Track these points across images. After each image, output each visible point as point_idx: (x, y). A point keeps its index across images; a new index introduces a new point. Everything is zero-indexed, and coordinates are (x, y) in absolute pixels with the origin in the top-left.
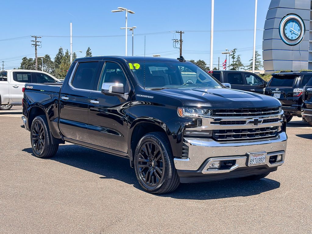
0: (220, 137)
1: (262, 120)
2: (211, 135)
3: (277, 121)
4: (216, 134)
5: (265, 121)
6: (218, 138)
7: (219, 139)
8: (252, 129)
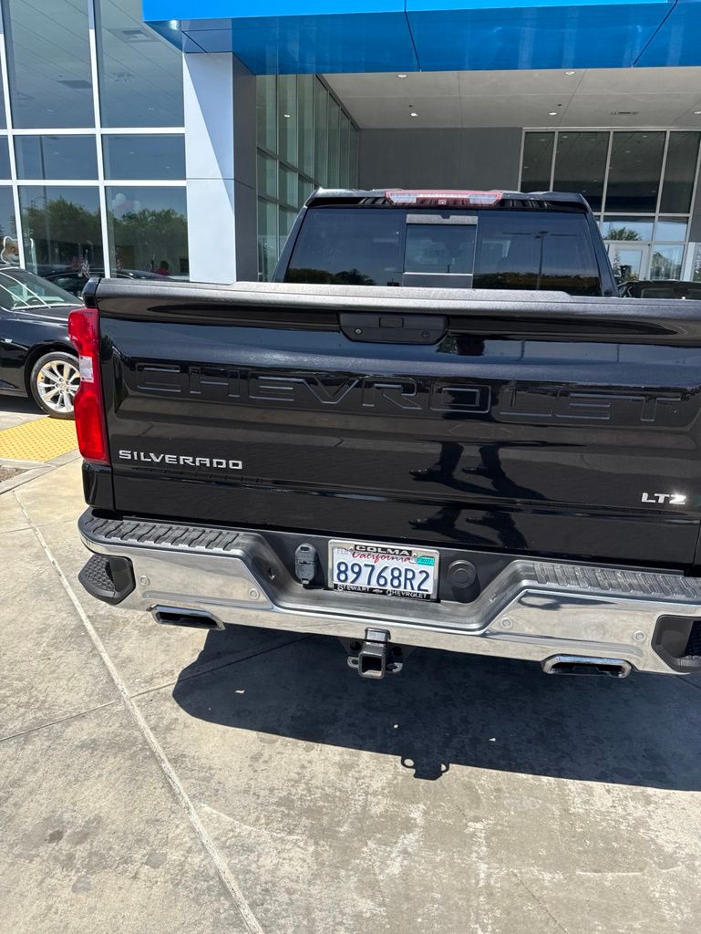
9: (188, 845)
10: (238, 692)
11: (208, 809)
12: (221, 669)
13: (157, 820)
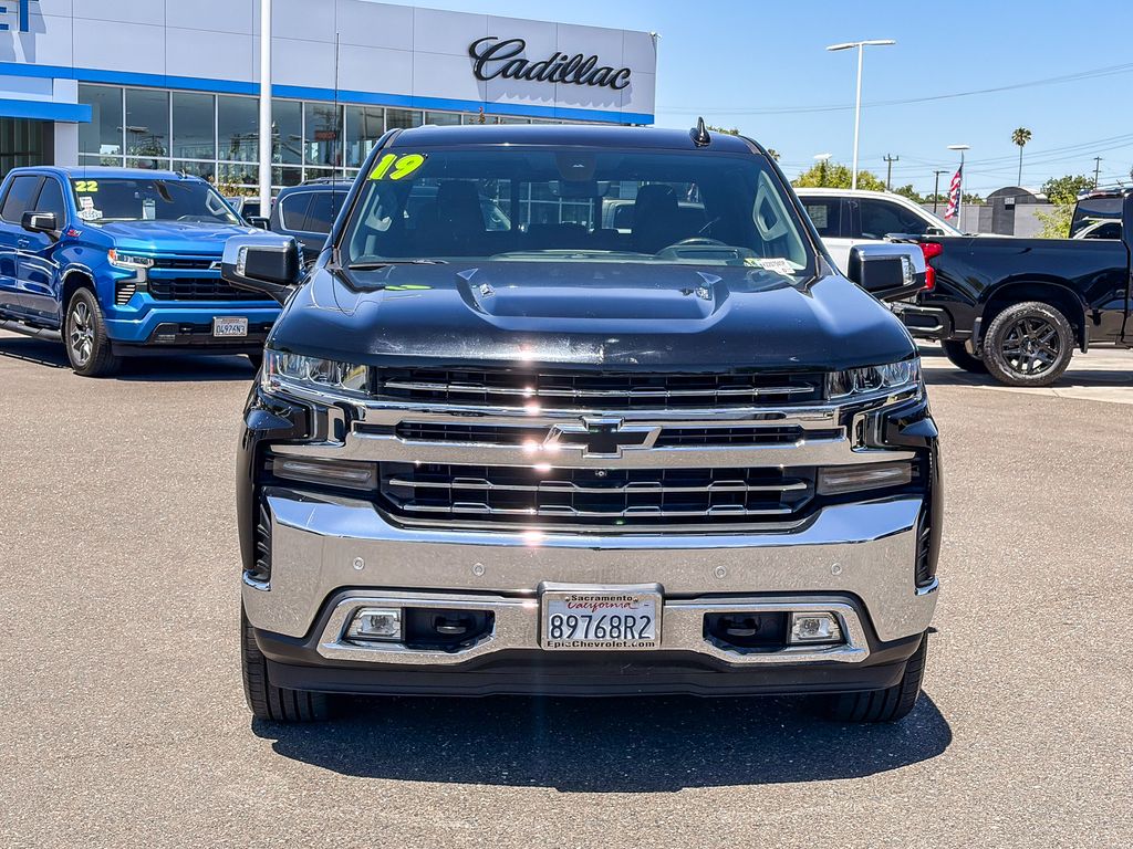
0: (422, 496)
1: (653, 430)
2: (371, 485)
3: (792, 441)
4: (392, 482)
5: (667, 438)
6: (404, 501)
7: (407, 508)
8: (593, 471)
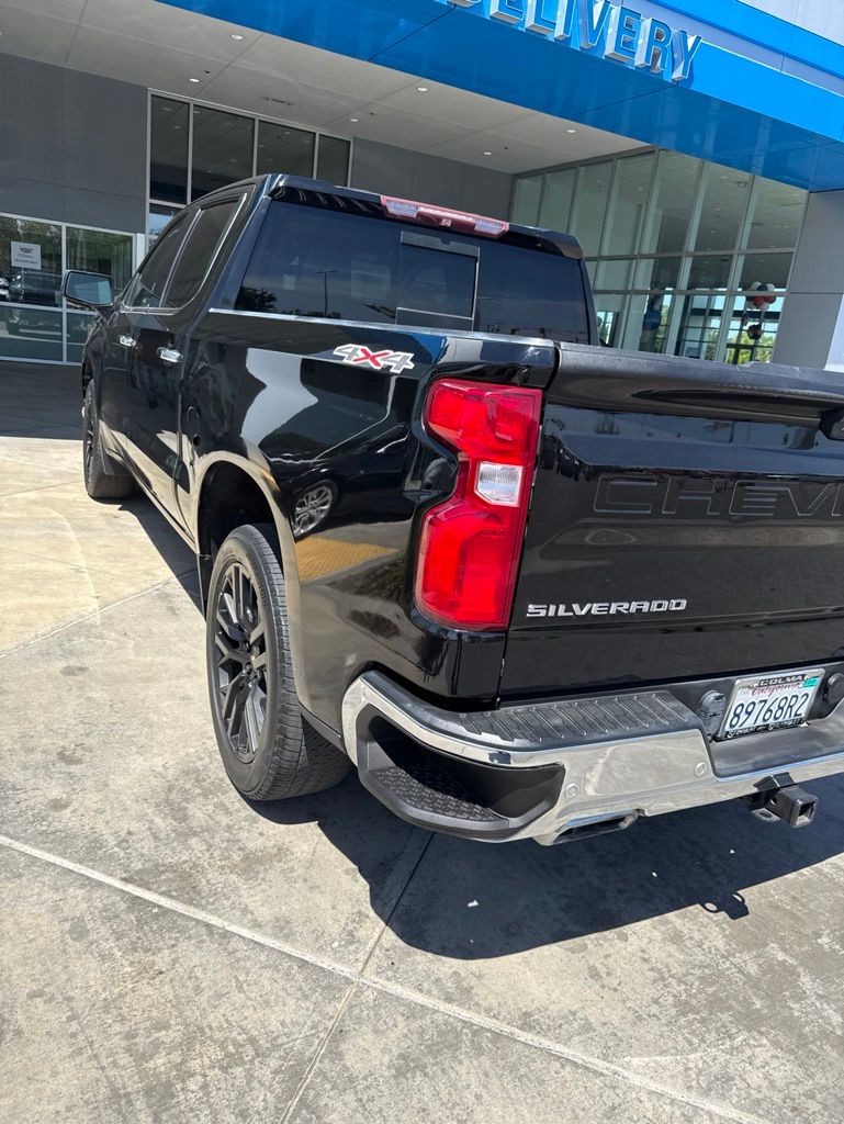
9: (678, 1113)
10: (470, 905)
11: (636, 1061)
12: (412, 885)
13: (614, 1108)
